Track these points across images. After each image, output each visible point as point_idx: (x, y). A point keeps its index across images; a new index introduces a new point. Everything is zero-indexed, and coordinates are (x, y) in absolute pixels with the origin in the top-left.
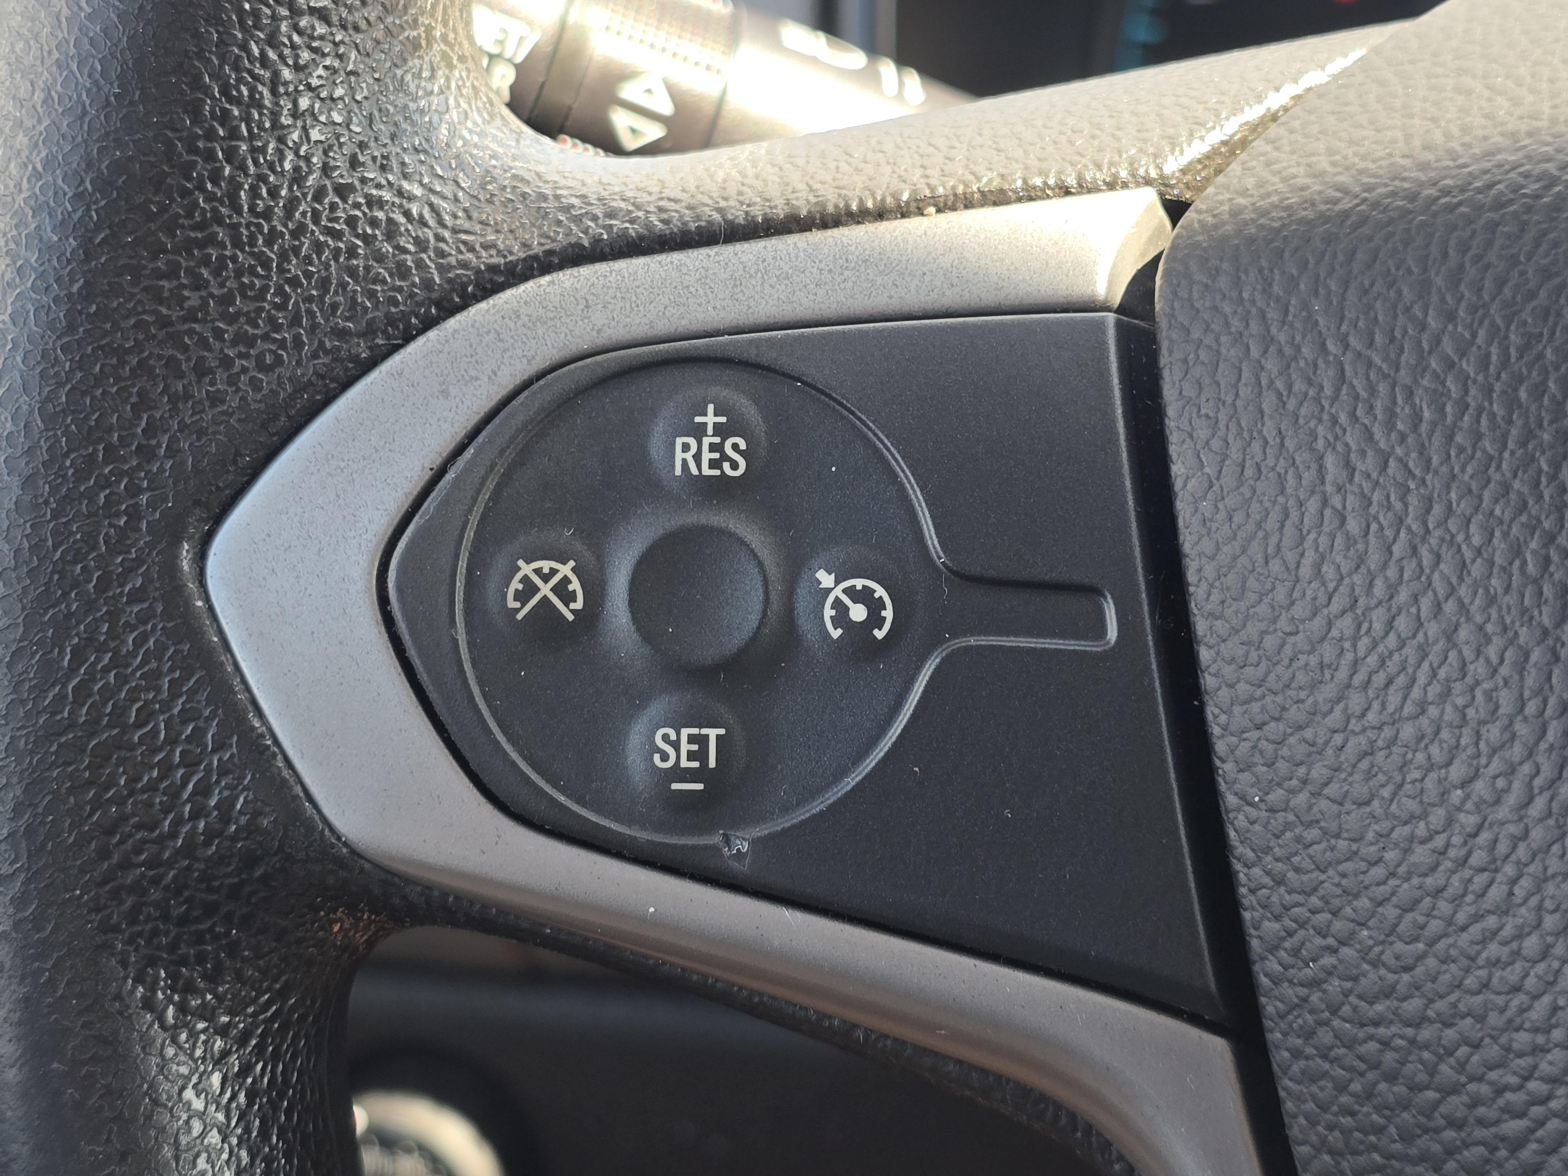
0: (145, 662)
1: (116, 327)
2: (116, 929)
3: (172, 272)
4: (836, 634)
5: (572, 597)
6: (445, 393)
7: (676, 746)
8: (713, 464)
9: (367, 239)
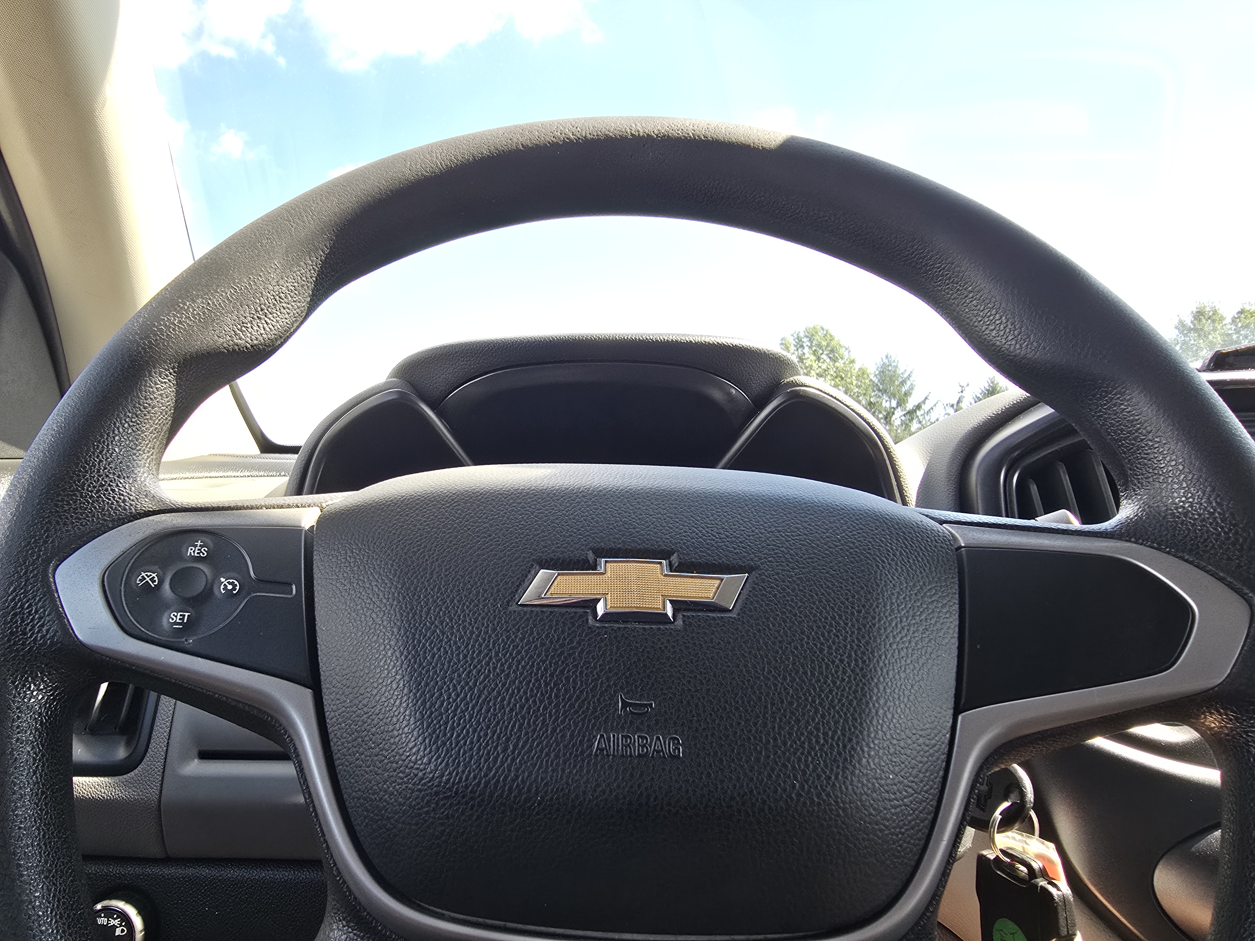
0: (33, 592)
1: (44, 511)
2: (8, 661)
3: (62, 500)
4: (223, 592)
5: (155, 581)
6: (130, 535)
7: (176, 617)
8: (198, 553)
9: (117, 502)
